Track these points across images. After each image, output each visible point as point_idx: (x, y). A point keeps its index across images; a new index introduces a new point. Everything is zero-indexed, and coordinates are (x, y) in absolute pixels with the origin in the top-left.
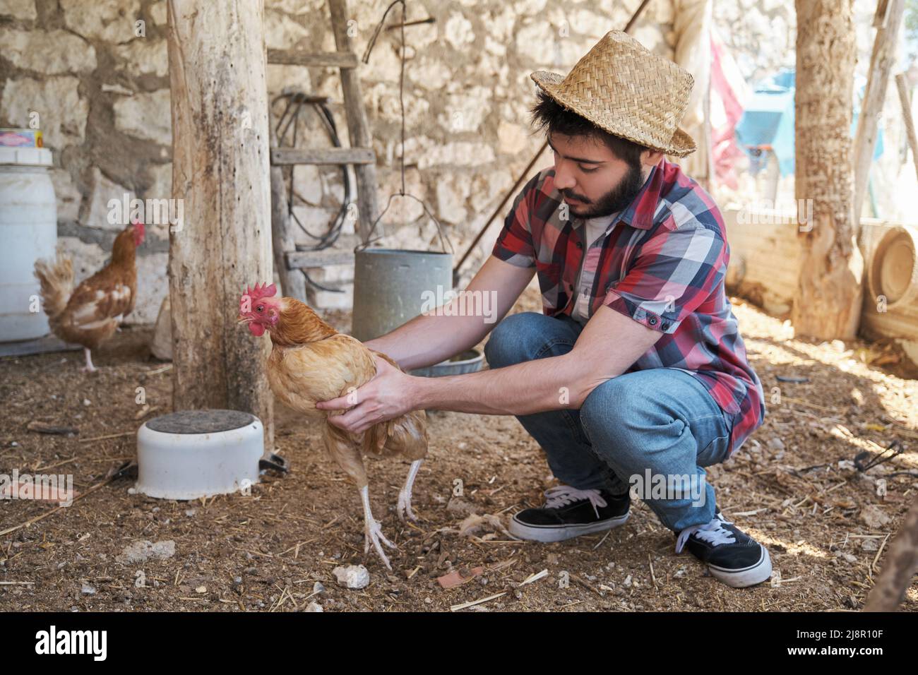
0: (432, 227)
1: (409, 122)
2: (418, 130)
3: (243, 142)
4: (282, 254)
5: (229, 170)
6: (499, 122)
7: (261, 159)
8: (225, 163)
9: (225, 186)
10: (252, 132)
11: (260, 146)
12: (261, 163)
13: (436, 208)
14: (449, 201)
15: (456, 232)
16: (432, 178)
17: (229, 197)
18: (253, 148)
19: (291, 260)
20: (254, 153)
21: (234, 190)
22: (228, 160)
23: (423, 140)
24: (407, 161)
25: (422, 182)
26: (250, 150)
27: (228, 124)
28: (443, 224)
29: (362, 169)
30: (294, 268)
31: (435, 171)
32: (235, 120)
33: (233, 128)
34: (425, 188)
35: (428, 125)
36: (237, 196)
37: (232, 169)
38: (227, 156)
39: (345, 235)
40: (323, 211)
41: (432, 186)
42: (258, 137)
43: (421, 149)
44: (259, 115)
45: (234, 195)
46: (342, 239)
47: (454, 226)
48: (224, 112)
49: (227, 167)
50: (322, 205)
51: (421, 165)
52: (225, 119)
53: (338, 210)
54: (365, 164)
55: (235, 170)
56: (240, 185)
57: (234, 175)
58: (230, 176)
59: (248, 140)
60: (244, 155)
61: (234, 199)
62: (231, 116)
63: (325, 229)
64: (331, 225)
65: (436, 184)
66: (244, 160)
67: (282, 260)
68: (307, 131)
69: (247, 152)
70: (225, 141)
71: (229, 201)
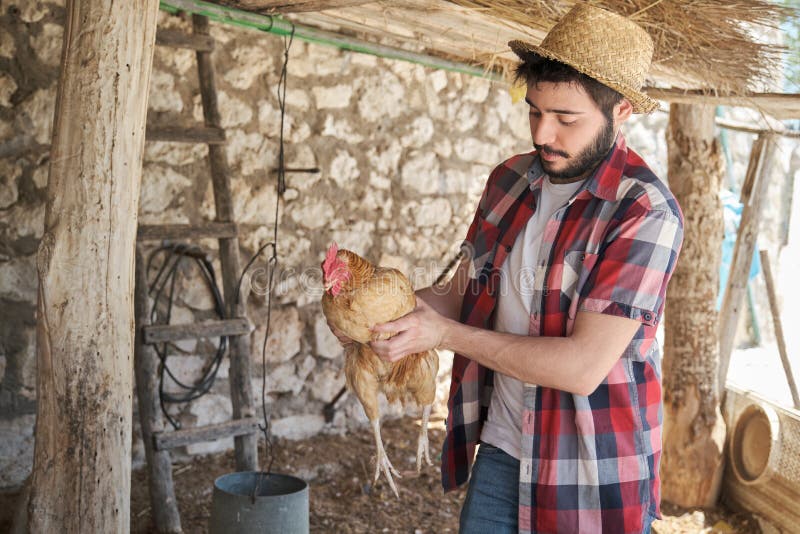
0: (309, 363)
1: (289, 262)
2: (298, 269)
3: (105, 427)
4: (150, 435)
5: (90, 454)
6: (380, 256)
7: (122, 439)
8: (87, 447)
9: (85, 469)
10: (115, 416)
11: (122, 427)
12: (123, 444)
13: (314, 345)
14: (327, 338)
15: (333, 367)
16: (310, 315)
17: (89, 480)
18: (115, 431)
19: (158, 442)
20: (116, 436)
21: (94, 474)
22: (90, 444)
23: (303, 278)
24: (286, 300)
25: (300, 319)
26: (112, 433)
27: (91, 410)
28: (320, 360)
29: (236, 340)
31: (314, 308)
32: (99, 405)
33: (96, 414)
34: (304, 325)
35: (309, 263)
36: (96, 480)
37: (93, 453)
38: (89, 440)
39: (220, 379)
40: (198, 358)
41: (310, 323)
42: (121, 420)
43: (300, 288)
44: (123, 397)
45: (94, 478)
46: (216, 384)
47: (331, 361)
48: (88, 398)
49: (88, 451)
50: (197, 352)
51: (300, 302)
52: (89, 405)
53: (214, 356)
54: (240, 335)
55: (96, 454)
56: (100, 468)
57: (95, 460)
58: (91, 460)
59: (110, 424)
60: (106, 439)
61: (94, 482)
62: (95, 402)
63: (199, 375)
64: (206, 370)
65: (315, 321)
66: (106, 444)
67: (150, 441)
68: (185, 280)
69: (109, 436)
70: (88, 426)
71: (89, 484)
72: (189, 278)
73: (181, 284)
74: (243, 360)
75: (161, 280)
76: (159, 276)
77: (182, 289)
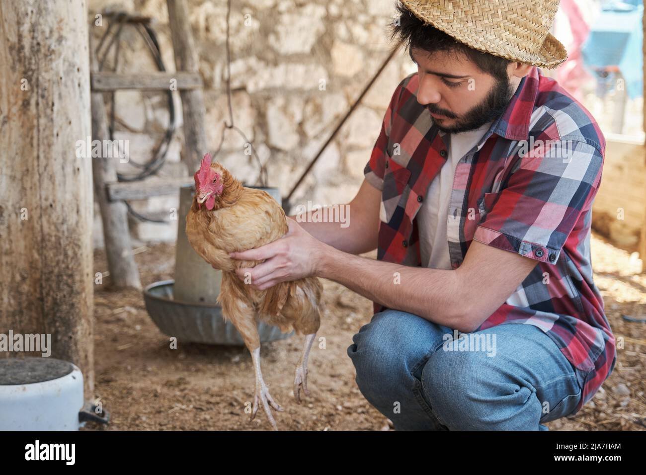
0: (263, 152)
1: (237, 42)
2: (247, 51)
3: (62, 74)
4: (102, 186)
5: (47, 104)
6: (332, 42)
7: (81, 93)
8: (43, 97)
9: (43, 121)
10: (72, 65)
11: (80, 79)
12: (81, 97)
13: (266, 134)
14: (281, 127)
15: (289, 159)
16: (261, 102)
17: (47, 132)
18: (73, 81)
19: (112, 192)
20: (74, 87)
21: (52, 126)
22: (46, 94)
23: (253, 61)
24: (235, 84)
25: (252, 106)
26: (69, 83)
27: (46, 56)
28: (275, 150)
29: (188, 95)
30: (115, 201)
31: (266, 94)
32: (53, 52)
33: (51, 60)
34: (255, 112)
35: (258, 46)
36: (55, 132)
37: (50, 104)
38: (45, 89)
39: (170, 163)
40: (146, 137)
41: (262, 110)
42: (78, 70)
43: (251, 71)
44: (79, 46)
45: (52, 131)
46: (166, 167)
47: (285, 153)
48: (42, 43)
49: (44, 102)
50: (146, 131)
51: (251, 87)
52: (43, 50)
53: (163, 135)
54: (191, 90)
55: (53, 104)
56: (58, 120)
57: (52, 110)
58: (49, 111)
59: (67, 73)
60: (63, 88)
61: (52, 135)
62: (49, 47)
63: (148, 157)
64: (155, 152)
65: (266, 109)
66: (63, 94)
67: (103, 192)
68: (129, 54)
69: (66, 86)
70: (43, 74)
71: (47, 137)
72: (133, 50)
73: (124, 56)
74: (196, 117)
75: (103, 49)
76: (101, 45)
77: (126, 62)
